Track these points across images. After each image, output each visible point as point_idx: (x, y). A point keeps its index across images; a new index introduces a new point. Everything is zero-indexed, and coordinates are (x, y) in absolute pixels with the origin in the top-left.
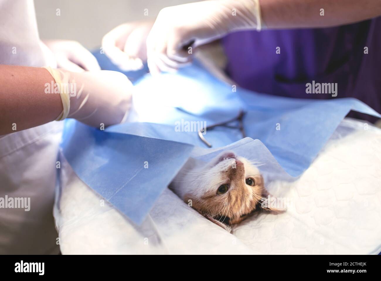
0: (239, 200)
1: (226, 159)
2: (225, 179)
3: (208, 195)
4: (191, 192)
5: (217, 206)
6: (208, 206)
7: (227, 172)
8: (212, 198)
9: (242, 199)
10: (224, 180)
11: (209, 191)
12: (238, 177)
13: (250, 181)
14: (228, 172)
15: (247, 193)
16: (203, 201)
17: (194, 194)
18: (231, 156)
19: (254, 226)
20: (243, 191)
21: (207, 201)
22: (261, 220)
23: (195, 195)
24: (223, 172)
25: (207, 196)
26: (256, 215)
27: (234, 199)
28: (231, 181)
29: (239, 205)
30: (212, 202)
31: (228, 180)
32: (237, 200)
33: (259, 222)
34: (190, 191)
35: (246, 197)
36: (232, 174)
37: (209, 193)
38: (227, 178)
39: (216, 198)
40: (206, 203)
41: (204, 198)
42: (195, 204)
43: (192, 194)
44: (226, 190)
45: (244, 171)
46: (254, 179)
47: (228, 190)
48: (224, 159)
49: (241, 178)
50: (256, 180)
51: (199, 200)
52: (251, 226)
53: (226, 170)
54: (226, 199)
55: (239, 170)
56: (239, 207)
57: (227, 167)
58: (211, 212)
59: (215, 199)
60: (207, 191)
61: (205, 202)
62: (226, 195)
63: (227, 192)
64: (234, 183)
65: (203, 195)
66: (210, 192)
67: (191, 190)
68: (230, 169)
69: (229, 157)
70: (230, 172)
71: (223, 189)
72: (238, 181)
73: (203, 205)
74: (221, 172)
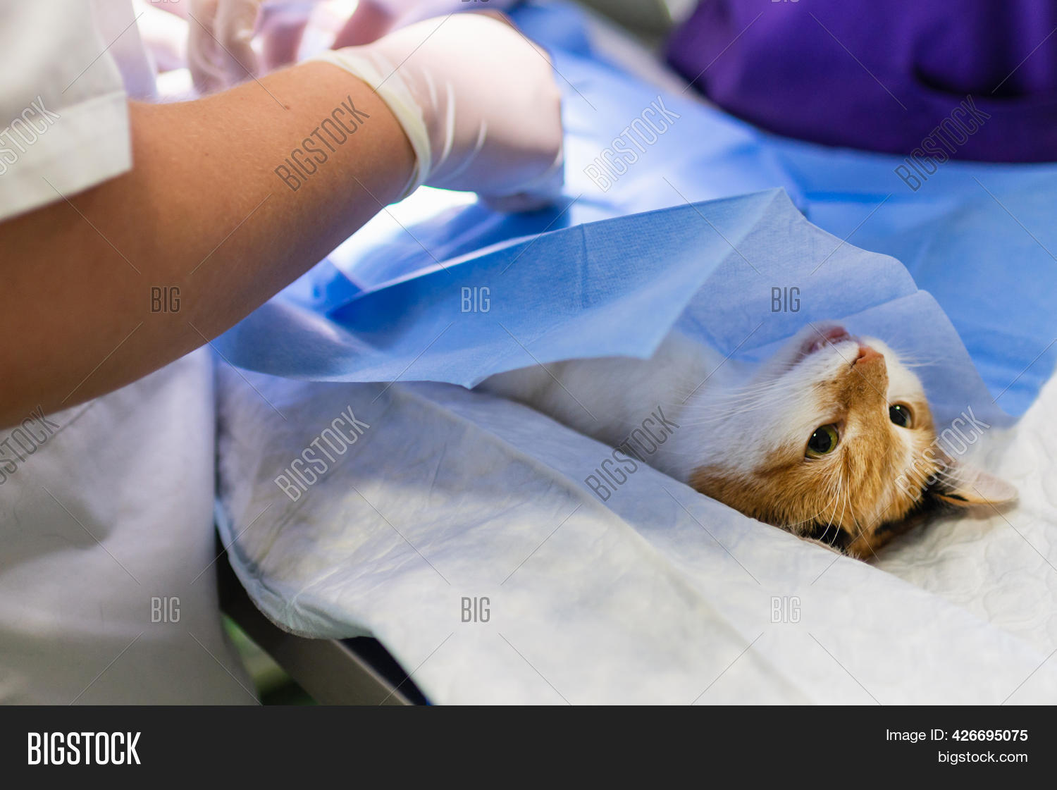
0: (876, 470)
1: (824, 344)
2: (830, 409)
3: (780, 462)
4: (719, 460)
5: (807, 497)
6: (778, 497)
7: (835, 382)
8: (791, 471)
9: (886, 468)
10: (825, 410)
11: (781, 449)
12: (870, 396)
13: (900, 414)
14: (837, 386)
15: (898, 449)
16: (764, 481)
17: (732, 463)
18: (838, 336)
19: (920, 560)
20: (887, 441)
21: (775, 481)
22: (939, 540)
23: (734, 468)
24: (823, 385)
25: (774, 465)
26: (918, 529)
27: (861, 465)
28: (847, 413)
29: (877, 488)
30: (791, 483)
31: (839, 409)
32: (869, 472)
33: (933, 547)
34: (713, 457)
35: (895, 463)
36: (851, 391)
37: (784, 453)
38: (836, 402)
39: (803, 468)
40: (771, 489)
41: (763, 473)
42: (738, 494)
43: (722, 463)
44: (833, 443)
45: (886, 378)
46: (911, 408)
47: (838, 441)
48: (819, 344)
49: (879, 401)
50: (916, 410)
51: (748, 481)
52: (911, 561)
53: (833, 379)
54: (838, 469)
55: (874, 376)
56: (875, 494)
57: (835, 368)
58: (788, 517)
59: (803, 474)
60: (775, 448)
61: (770, 486)
62: (835, 455)
63: (839, 448)
64: (859, 417)
65: (762, 462)
66: (786, 449)
67: (721, 453)
68: (844, 373)
69: (834, 340)
70: (845, 382)
71: (822, 440)
72: (871, 410)
73: (763, 496)
74: (815, 385)
